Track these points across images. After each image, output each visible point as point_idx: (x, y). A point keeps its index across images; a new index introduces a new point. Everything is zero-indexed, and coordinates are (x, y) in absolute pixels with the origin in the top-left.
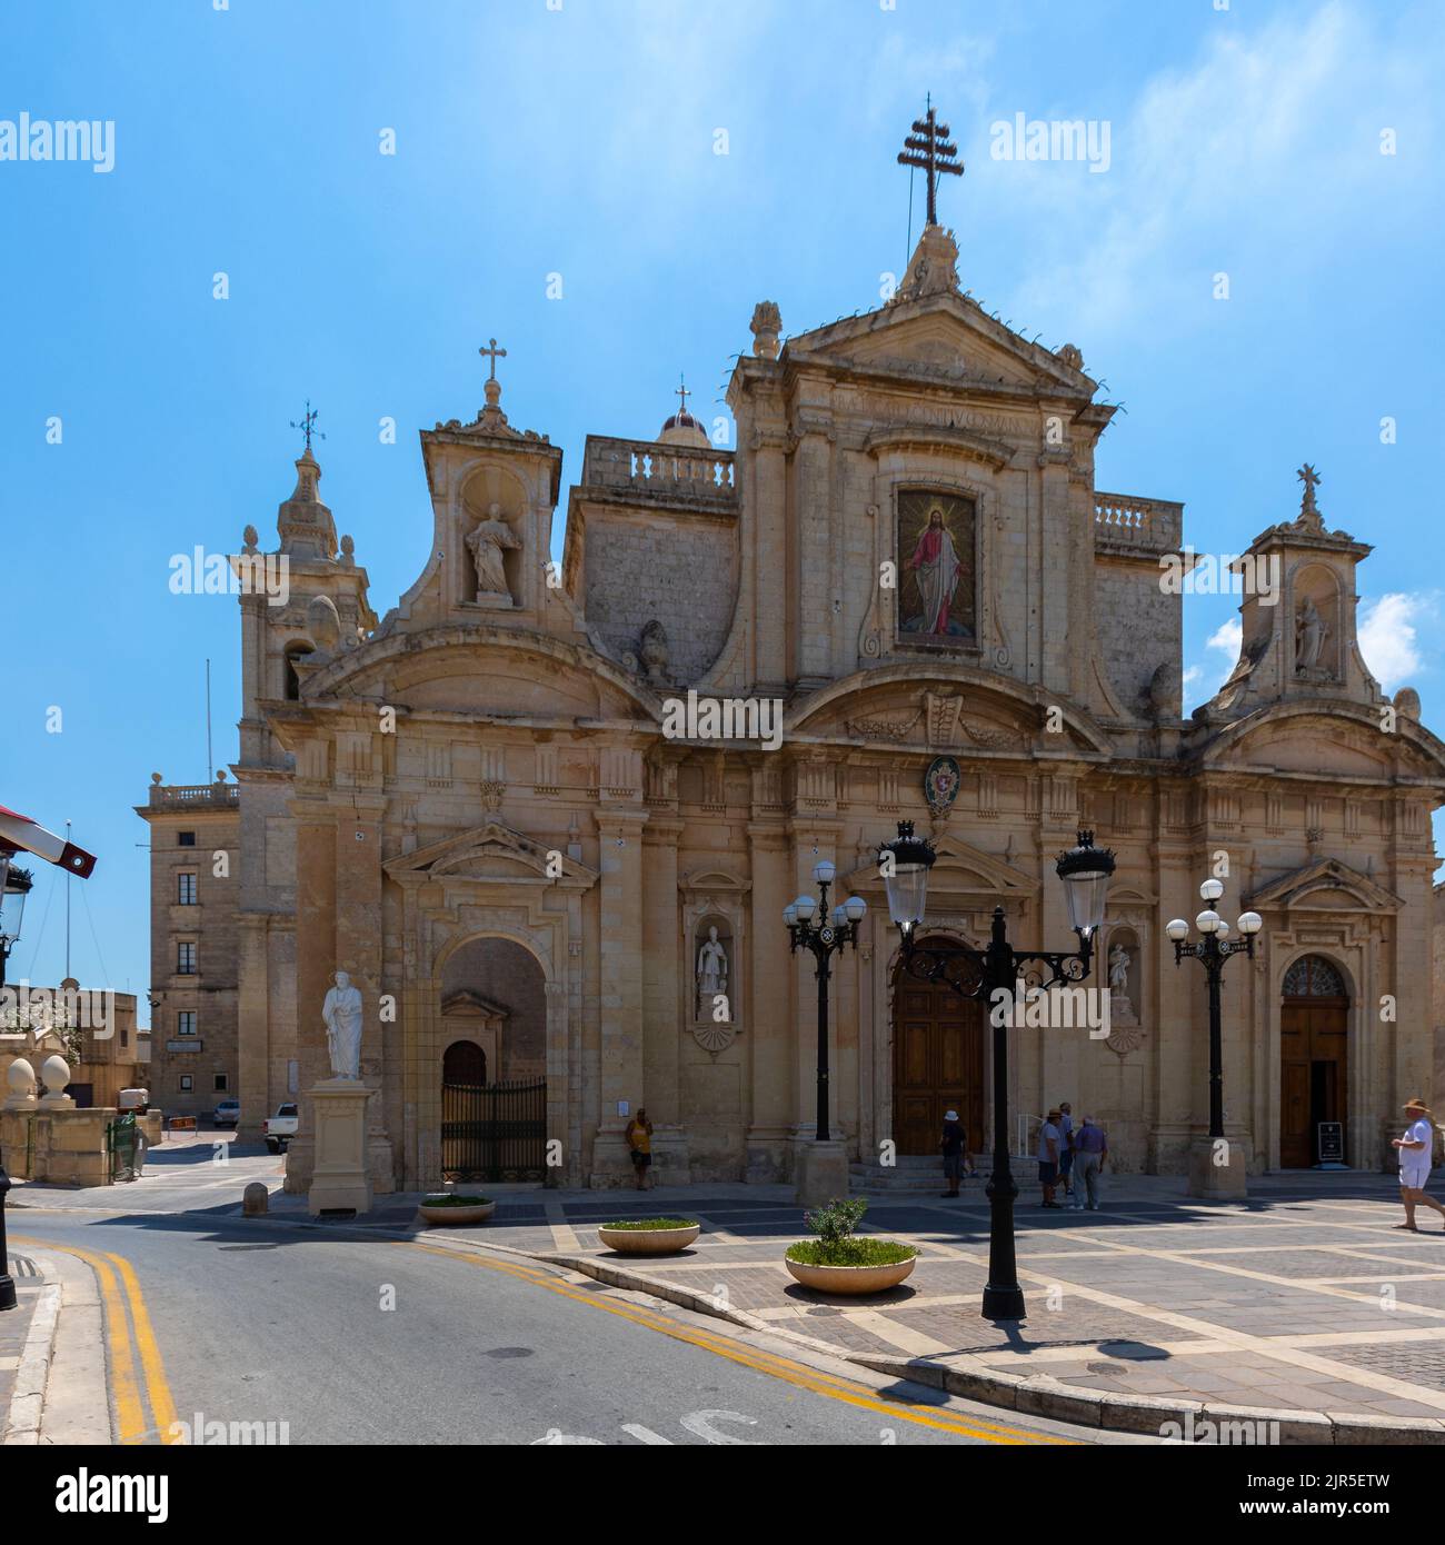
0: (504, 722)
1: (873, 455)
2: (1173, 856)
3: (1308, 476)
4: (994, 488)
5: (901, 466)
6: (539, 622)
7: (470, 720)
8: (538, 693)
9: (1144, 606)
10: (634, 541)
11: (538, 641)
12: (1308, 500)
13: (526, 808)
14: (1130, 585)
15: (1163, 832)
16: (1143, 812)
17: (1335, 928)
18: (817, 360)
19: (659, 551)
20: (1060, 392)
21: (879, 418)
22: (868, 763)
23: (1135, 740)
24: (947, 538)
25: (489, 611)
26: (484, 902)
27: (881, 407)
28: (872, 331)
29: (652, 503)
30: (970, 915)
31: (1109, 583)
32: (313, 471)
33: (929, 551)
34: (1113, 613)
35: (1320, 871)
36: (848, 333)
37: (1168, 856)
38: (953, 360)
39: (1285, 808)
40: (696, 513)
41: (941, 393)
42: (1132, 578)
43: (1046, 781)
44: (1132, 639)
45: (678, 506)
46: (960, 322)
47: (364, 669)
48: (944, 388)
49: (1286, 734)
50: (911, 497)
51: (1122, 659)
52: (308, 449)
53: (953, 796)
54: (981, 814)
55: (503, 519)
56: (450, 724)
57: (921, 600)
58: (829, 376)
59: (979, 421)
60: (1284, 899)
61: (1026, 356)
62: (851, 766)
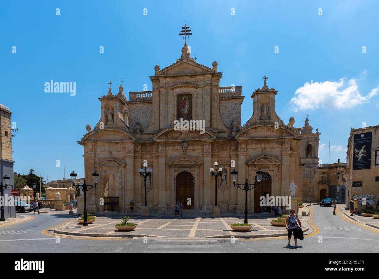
0: (110, 142)
1: (173, 89)
2: (234, 155)
3: (265, 78)
4: (196, 92)
5: (178, 91)
6: (117, 125)
7: (105, 142)
8: (117, 137)
9: (233, 107)
10: (136, 109)
11: (115, 129)
12: (265, 83)
13: (116, 154)
14: (230, 104)
15: (232, 150)
16: (229, 147)
17: (267, 167)
18: (161, 75)
19: (140, 110)
20: (207, 73)
21: (174, 83)
22: (171, 143)
23: (228, 133)
24: (187, 102)
25: (109, 125)
26: (109, 169)
27: (174, 81)
28: (171, 68)
29: (139, 102)
30: (190, 168)
31: (225, 104)
32: (122, 89)
33: (184, 105)
34: (226, 110)
35: (263, 156)
36: (166, 70)
37: (233, 155)
38: (188, 70)
39: (257, 144)
40: (146, 103)
41: (185, 77)
42: (230, 102)
43: (205, 143)
44: (230, 114)
45: (143, 102)
46: (188, 63)
47: (90, 136)
48: (185, 76)
49: (257, 130)
50: (180, 96)
51: (228, 118)
52: (121, 85)
53: (187, 147)
54: (193, 150)
55: (112, 110)
56: (103, 143)
57: (182, 113)
58: (164, 78)
59: (193, 80)
60: (254, 162)
61: (201, 67)
62: (168, 144)
